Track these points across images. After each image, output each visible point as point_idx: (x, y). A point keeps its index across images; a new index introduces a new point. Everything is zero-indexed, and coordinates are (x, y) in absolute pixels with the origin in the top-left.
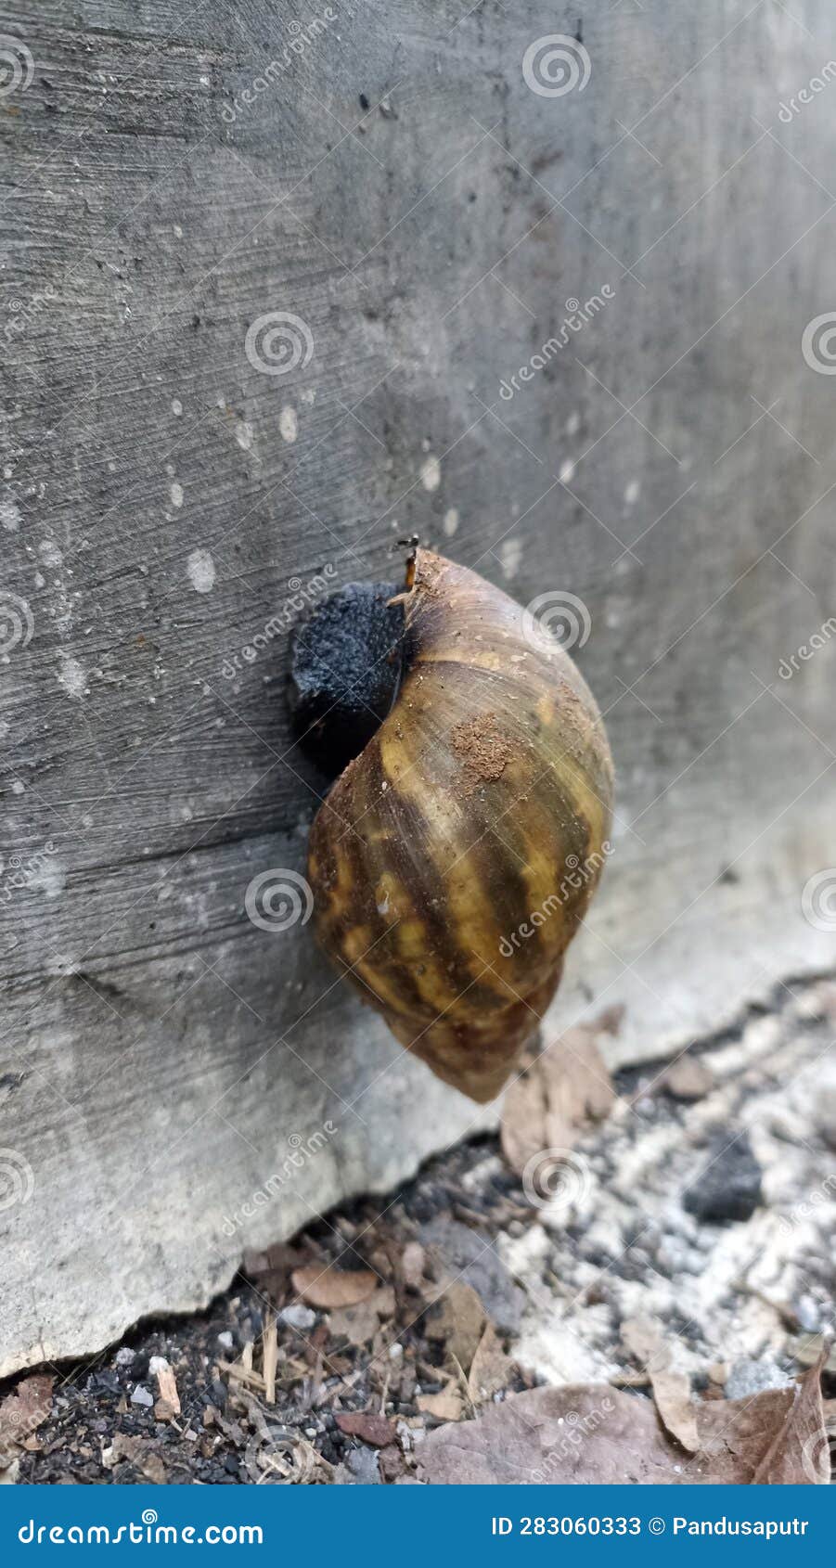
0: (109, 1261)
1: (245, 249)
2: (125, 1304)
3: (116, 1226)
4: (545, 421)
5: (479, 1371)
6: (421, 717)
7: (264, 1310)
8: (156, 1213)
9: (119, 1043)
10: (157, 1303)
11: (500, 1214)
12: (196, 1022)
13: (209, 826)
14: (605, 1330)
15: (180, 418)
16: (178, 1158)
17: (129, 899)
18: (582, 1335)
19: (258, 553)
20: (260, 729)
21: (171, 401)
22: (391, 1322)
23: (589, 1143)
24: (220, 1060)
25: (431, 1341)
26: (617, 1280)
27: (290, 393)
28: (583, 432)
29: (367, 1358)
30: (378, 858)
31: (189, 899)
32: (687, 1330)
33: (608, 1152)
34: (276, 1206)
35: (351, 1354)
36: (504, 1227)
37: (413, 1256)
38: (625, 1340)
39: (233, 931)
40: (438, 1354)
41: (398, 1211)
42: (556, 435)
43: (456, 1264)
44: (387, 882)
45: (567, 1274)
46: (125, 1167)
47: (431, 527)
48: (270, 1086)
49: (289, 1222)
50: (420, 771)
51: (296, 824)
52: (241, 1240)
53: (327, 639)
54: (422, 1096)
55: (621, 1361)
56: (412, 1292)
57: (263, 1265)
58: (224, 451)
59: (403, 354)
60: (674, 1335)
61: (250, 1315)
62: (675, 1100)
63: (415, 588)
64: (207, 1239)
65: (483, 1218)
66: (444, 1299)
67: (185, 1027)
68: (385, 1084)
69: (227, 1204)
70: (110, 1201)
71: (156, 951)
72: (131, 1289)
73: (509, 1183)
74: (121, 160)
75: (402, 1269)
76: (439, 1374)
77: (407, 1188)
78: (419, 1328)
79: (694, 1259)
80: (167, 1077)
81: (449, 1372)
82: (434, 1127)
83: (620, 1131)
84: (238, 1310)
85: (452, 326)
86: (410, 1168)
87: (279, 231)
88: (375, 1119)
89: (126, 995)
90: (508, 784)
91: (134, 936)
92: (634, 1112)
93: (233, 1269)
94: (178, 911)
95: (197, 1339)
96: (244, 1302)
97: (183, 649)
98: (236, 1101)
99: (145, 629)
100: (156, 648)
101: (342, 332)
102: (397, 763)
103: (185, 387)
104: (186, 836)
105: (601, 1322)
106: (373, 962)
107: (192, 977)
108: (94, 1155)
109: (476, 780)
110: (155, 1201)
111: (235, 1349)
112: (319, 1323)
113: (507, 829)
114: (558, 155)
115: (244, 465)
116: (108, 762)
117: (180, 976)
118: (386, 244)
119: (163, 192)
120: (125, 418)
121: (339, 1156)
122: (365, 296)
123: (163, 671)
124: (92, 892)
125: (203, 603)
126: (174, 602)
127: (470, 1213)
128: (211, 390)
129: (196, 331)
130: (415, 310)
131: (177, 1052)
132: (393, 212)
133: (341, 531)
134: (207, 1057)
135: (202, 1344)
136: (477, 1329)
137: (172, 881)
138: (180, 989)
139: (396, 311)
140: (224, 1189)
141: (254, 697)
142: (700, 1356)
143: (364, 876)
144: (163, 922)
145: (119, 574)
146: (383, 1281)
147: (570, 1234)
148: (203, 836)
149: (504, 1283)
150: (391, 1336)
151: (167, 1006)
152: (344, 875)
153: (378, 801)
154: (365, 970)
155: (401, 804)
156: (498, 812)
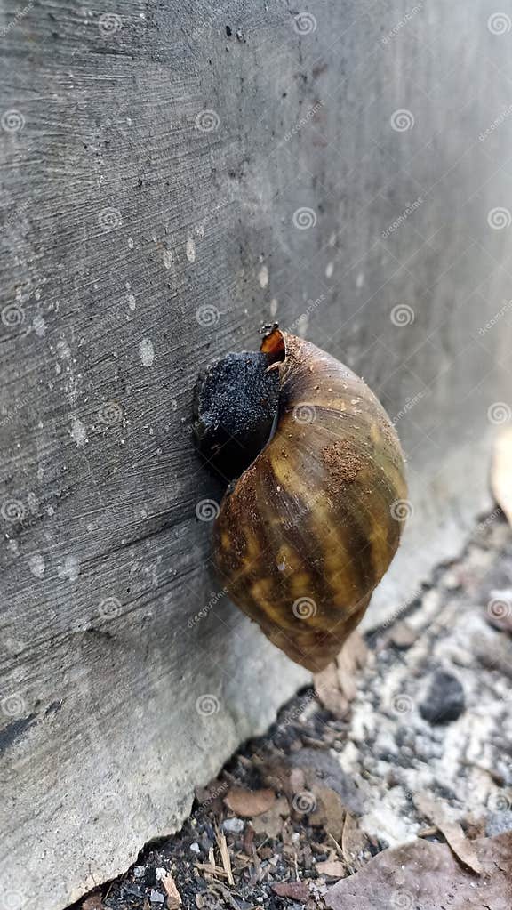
0: (122, 812)
1: (166, 132)
2: (135, 837)
3: (123, 788)
4: (319, 240)
5: (346, 842)
6: (299, 443)
7: (213, 826)
8: (144, 775)
9: (113, 669)
10: (153, 833)
11: (329, 738)
12: (154, 647)
13: (156, 520)
14: (404, 802)
15: (132, 250)
16: (151, 736)
17: (115, 575)
18: (393, 807)
19: (176, 337)
20: (180, 453)
21: (128, 239)
22: (289, 819)
23: (360, 683)
25: (313, 827)
26: (400, 768)
27: (191, 229)
28: (337, 244)
29: (280, 845)
30: (279, 536)
31: (147, 570)
32: (444, 793)
33: (372, 688)
34: (207, 757)
35: (269, 844)
36: (332, 746)
37: (297, 775)
38: (418, 807)
40: (320, 835)
41: (270, 745)
42: (323, 248)
43: (318, 776)
44: (285, 550)
45: (373, 770)
46: (123, 747)
47: (264, 312)
48: (194, 680)
49: (216, 765)
50: (303, 479)
52: (192, 782)
54: (271, 670)
55: (419, 821)
57: (207, 796)
58: (156, 270)
59: (249, 200)
60: (439, 798)
61: (205, 829)
62: (399, 649)
63: (287, 358)
64: (174, 784)
65: (321, 743)
66: (318, 800)
67: (147, 652)
68: (252, 666)
69: (181, 761)
70: (117, 773)
71: (131, 606)
72: (136, 827)
73: (325, 716)
74: (97, 73)
75: (290, 785)
76: (325, 848)
77: (273, 729)
78: (305, 820)
79: (436, 749)
80: (140, 685)
81: (328, 845)
82: (280, 688)
83: (374, 673)
84: (197, 826)
85: (273, 180)
86: (273, 717)
87: (184, 119)
88: (249, 690)
89: (115, 638)
90: (359, 483)
91: (119, 598)
92: (378, 660)
93: (190, 802)
94: (142, 578)
95: (178, 850)
96: (200, 821)
97: (138, 405)
98: (176, 693)
99: (117, 395)
100: (124, 407)
101: (217, 186)
102: (286, 473)
103: (135, 229)
104: (144, 529)
105: (400, 797)
106: (271, 600)
107: (150, 619)
108: (104, 745)
109: (340, 483)
110: (142, 767)
111: (203, 854)
112: (246, 827)
113: (360, 512)
114: (326, 66)
115: (168, 279)
116: (100, 486)
117: (145, 620)
118: (240, 127)
119: (119, 94)
120: (103, 252)
121: (235, 717)
122: (229, 161)
123: (128, 422)
124: (96, 573)
125: (148, 374)
126: (132, 375)
127: (312, 740)
128: (149, 230)
129: (140, 189)
130: (255, 170)
131: (144, 669)
132: (243, 106)
134: (160, 668)
135: (182, 854)
136: (341, 816)
137: (138, 559)
138: (144, 628)
139: (245, 171)
140: (178, 751)
141: (177, 432)
142: (457, 809)
143: (268, 547)
144: (134, 586)
145: (101, 359)
146: (278, 794)
147: (367, 744)
148: (153, 527)
149: (350, 785)
150: (291, 829)
151: (138, 640)
152: (253, 547)
153: (275, 499)
154: (265, 605)
155: (291, 500)
156: (355, 501)
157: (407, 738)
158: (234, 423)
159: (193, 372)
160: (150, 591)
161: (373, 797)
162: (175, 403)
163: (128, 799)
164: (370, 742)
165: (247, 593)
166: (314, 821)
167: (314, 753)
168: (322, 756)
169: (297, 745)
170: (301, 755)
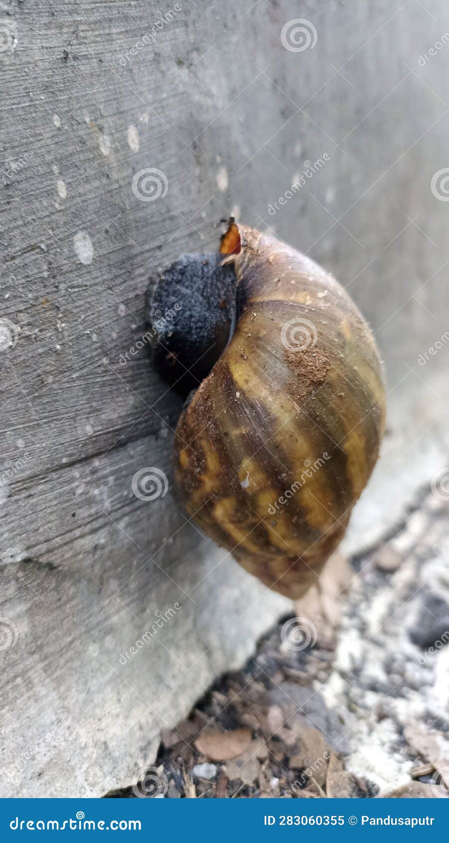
0: (72, 763)
3: (74, 736)
4: (284, 147)
5: (332, 787)
6: (259, 342)
7: (181, 770)
8: (100, 720)
9: (59, 604)
10: (110, 785)
11: (312, 669)
12: (109, 577)
13: (105, 437)
14: (395, 737)
15: (59, 129)
16: (108, 676)
17: (56, 498)
18: (383, 744)
19: (121, 235)
21: (52, 115)
22: (267, 762)
23: (345, 608)
24: (127, 601)
25: (294, 770)
26: (389, 699)
27: (132, 115)
28: (304, 156)
29: (257, 792)
30: (238, 447)
31: (96, 492)
33: (357, 613)
34: (176, 695)
35: (245, 792)
36: (315, 677)
37: (275, 714)
38: (410, 742)
39: (127, 509)
41: (248, 679)
42: (289, 155)
43: (300, 713)
44: (247, 464)
45: (360, 701)
46: (74, 690)
49: (185, 704)
50: (265, 382)
51: (160, 428)
52: (158, 725)
53: (173, 295)
55: (412, 757)
56: (276, 739)
57: (175, 740)
58: (92, 156)
60: (433, 731)
61: (172, 777)
63: (242, 250)
64: (136, 729)
65: (303, 675)
66: (299, 740)
67: (102, 583)
68: (228, 595)
69: (144, 702)
70: (67, 719)
71: (77, 533)
72: (91, 779)
75: (267, 724)
77: (251, 663)
78: (286, 761)
79: (427, 675)
80: (94, 621)
81: (311, 791)
82: (259, 617)
83: (360, 597)
85: (229, 75)
86: (251, 648)
88: (225, 620)
89: (60, 568)
90: (330, 385)
91: (62, 524)
93: (156, 746)
94: (90, 501)
96: (167, 768)
97: (76, 307)
98: (139, 627)
99: (48, 293)
100: (58, 307)
101: (162, 72)
102: (246, 377)
103: (61, 105)
104: (90, 446)
105: (390, 731)
106: (237, 522)
107: (103, 547)
108: (51, 689)
109: (307, 384)
110: (98, 711)
112: (219, 773)
113: (332, 418)
115: (106, 168)
116: (31, 396)
117: (96, 548)
120: (20, 127)
121: (208, 650)
122: (175, 48)
123: (64, 325)
124: (29, 496)
125: (87, 272)
126: (67, 272)
127: (294, 672)
128: (79, 108)
129: (66, 62)
130: (206, 62)
131: (98, 603)
133: (172, 218)
134: (118, 601)
137: (84, 480)
138: (96, 557)
139: (196, 62)
140: (141, 691)
141: (126, 341)
143: (228, 461)
144: (81, 511)
145: (26, 251)
146: (255, 734)
147: (354, 674)
148: (102, 444)
149: (334, 721)
150: (269, 773)
151: (89, 571)
152: (212, 462)
153: (234, 406)
154: (230, 527)
155: (252, 407)
156: (325, 405)
157: (396, 665)
158: (191, 328)
159: (143, 275)
160: (100, 517)
161: (360, 732)
162: (122, 307)
163: (81, 749)
164: (357, 671)
165: (209, 515)
166: (294, 763)
167: (295, 688)
168: (304, 690)
169: (277, 679)
170: (282, 690)
